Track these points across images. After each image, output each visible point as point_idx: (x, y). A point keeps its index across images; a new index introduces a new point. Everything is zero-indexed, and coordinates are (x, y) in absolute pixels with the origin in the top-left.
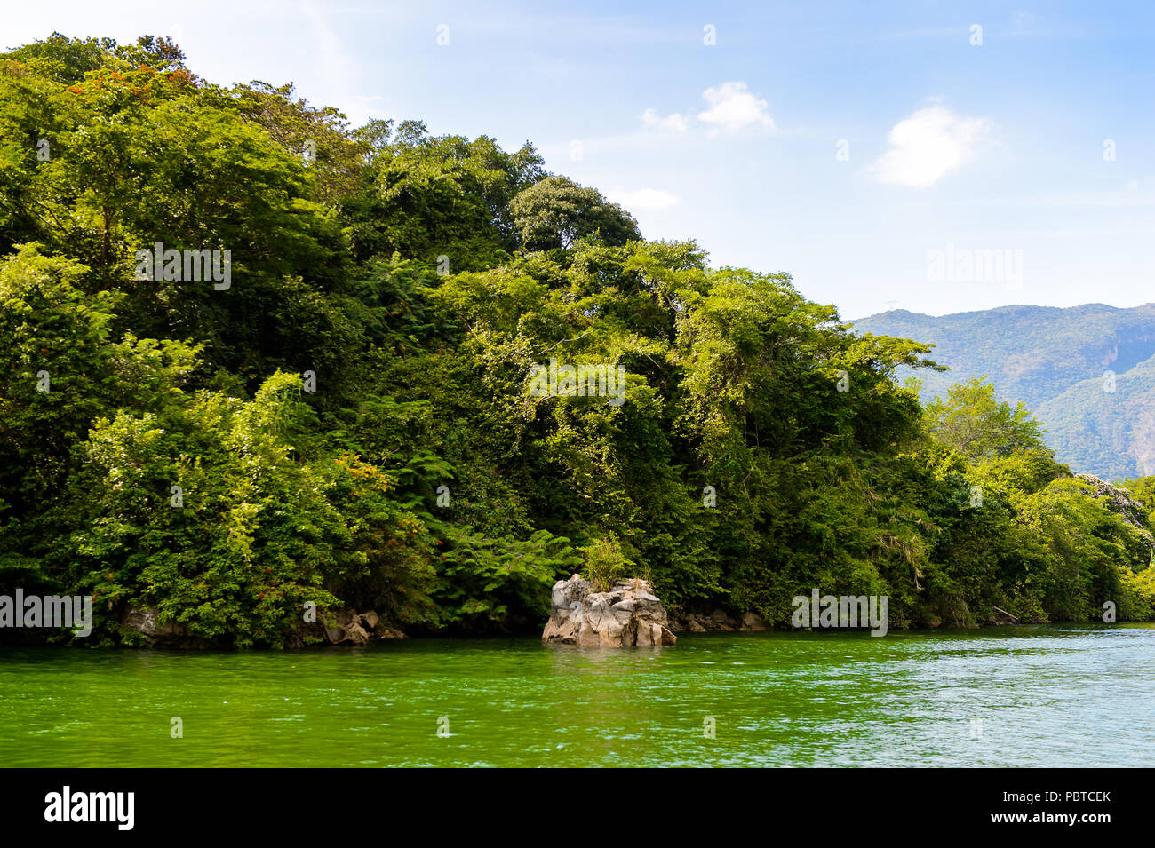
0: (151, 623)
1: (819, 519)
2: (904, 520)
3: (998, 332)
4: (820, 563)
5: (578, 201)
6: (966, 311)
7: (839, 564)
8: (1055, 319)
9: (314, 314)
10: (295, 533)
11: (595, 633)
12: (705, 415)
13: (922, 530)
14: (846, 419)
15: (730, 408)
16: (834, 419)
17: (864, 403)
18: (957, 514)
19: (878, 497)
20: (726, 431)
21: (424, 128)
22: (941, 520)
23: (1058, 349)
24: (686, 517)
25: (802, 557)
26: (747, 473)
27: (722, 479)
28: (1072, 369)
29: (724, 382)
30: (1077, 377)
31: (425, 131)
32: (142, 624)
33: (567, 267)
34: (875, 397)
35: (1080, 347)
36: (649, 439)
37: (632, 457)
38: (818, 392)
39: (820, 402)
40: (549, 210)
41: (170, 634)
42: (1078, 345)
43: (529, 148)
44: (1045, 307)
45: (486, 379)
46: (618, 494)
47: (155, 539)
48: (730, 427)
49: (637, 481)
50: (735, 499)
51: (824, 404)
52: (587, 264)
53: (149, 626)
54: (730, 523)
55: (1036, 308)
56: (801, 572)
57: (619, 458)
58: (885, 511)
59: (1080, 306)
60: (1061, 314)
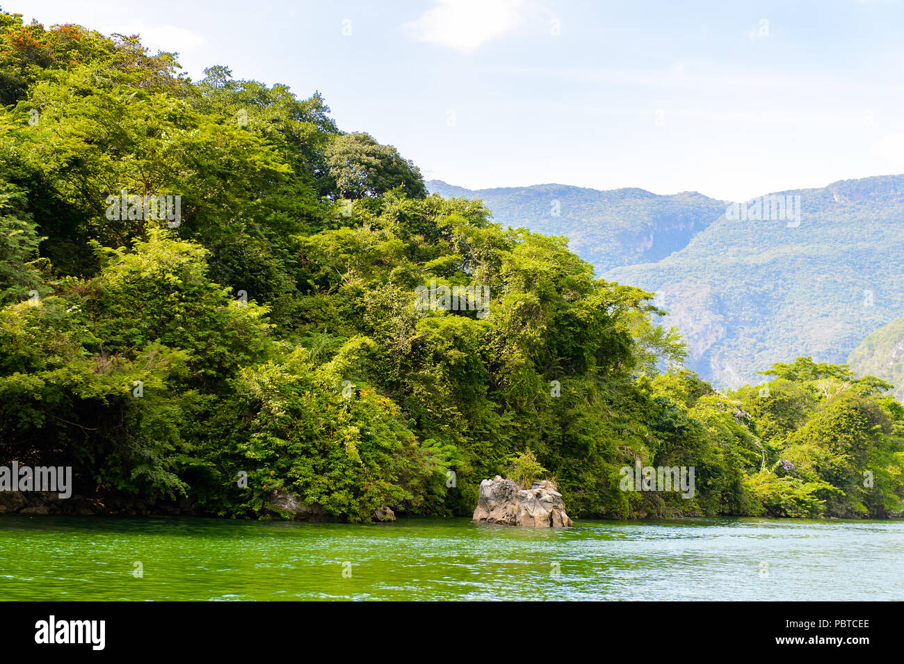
0: (293, 505)
1: (583, 432)
2: (633, 434)
3: (535, 211)
4: (583, 466)
5: (381, 157)
6: (504, 187)
7: (597, 467)
8: (592, 201)
9: (261, 265)
10: (378, 447)
11: (531, 517)
12: (502, 347)
13: (646, 442)
14: (592, 351)
15: (528, 344)
16: (583, 350)
17: (604, 338)
18: (673, 430)
19: (614, 415)
20: (523, 361)
21: (228, 73)
22: (660, 434)
23: (594, 233)
24: (497, 429)
25: (570, 461)
26: (536, 395)
27: (518, 398)
28: (608, 254)
29: (524, 324)
30: (612, 262)
31: (230, 75)
32: (285, 505)
33: (379, 214)
34: (614, 332)
35: (616, 232)
36: (473, 366)
37: (460, 381)
38: (572, 328)
39: (573, 336)
40: (362, 164)
41: (305, 512)
42: (615, 230)
43: (317, 97)
44: (584, 189)
45: (366, 318)
46: (452, 410)
47: (298, 449)
48: (525, 358)
49: (463, 399)
50: (529, 416)
51: (575, 338)
52: (398, 214)
53: (291, 506)
54: (524, 434)
55: (575, 188)
56: (570, 472)
57: (451, 381)
58: (618, 426)
59: (619, 190)
60: (599, 197)
